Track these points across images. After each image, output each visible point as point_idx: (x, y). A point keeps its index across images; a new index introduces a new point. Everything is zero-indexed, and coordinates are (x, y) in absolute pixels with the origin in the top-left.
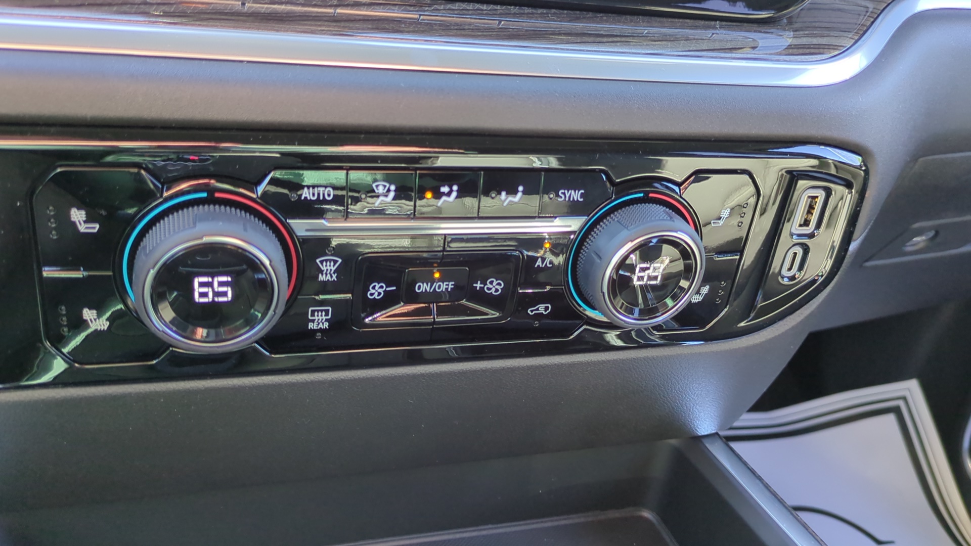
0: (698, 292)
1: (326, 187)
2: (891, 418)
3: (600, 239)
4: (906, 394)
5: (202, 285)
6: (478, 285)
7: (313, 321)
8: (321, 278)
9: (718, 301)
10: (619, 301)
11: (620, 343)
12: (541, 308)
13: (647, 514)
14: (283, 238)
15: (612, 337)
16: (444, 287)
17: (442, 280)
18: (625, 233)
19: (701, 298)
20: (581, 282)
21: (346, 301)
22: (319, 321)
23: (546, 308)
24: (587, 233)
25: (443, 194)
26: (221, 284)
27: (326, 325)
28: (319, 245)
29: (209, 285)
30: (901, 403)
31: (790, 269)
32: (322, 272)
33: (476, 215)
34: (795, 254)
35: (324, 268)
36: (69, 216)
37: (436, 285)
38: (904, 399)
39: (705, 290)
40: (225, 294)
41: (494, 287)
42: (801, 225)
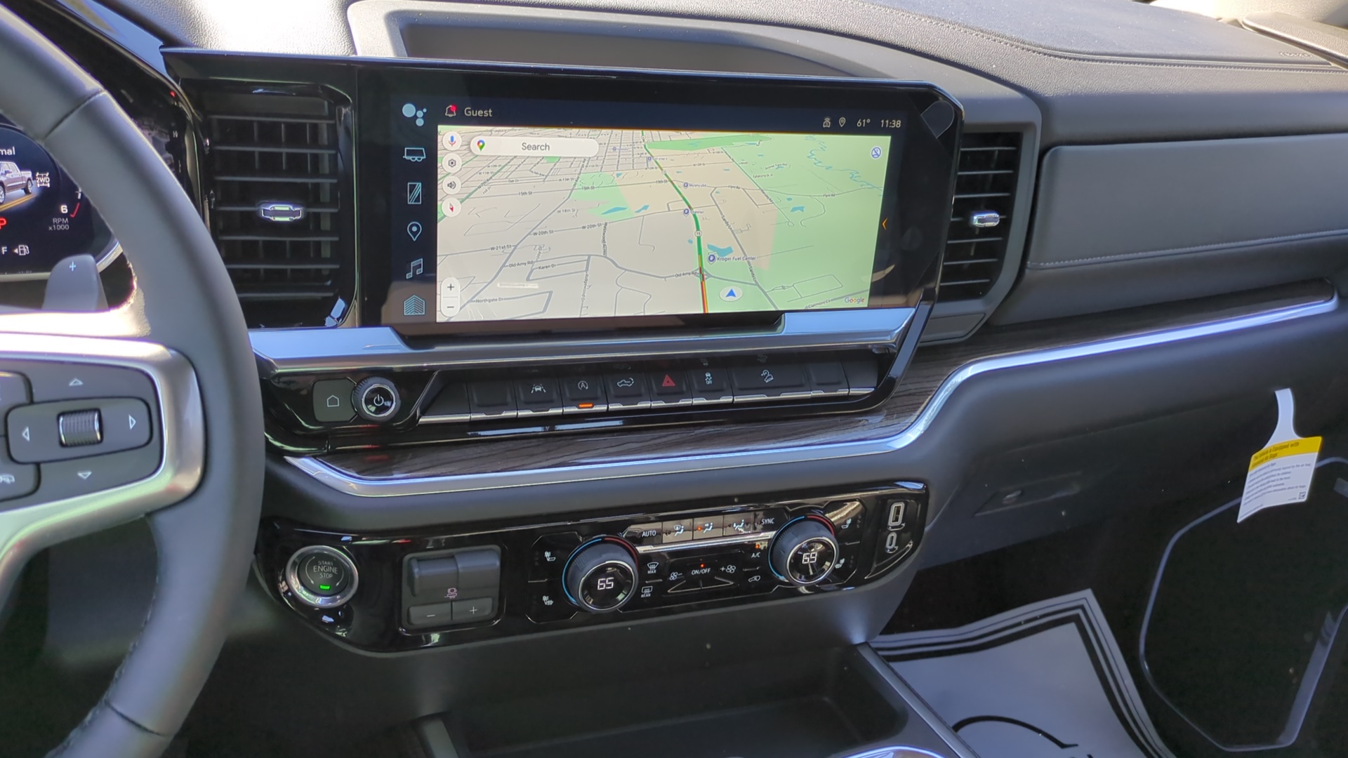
0: (838, 562)
1: (653, 530)
2: (1072, 627)
3: (784, 541)
4: (1083, 602)
5: (601, 582)
6: (723, 569)
7: (643, 594)
8: (649, 572)
9: (851, 566)
10: (798, 573)
11: (807, 592)
12: (755, 578)
13: (826, 699)
14: (633, 554)
16: (705, 571)
17: (704, 568)
18: (796, 540)
19: (841, 566)
20: (775, 563)
21: (660, 583)
22: (647, 593)
23: (758, 578)
24: (777, 538)
25: (706, 527)
26: (609, 581)
27: (649, 595)
28: (647, 558)
29: (604, 582)
30: (1080, 612)
31: (890, 545)
32: (649, 569)
33: (721, 535)
34: (893, 537)
35: (650, 568)
36: (544, 554)
37: (702, 571)
38: (1082, 607)
39: (842, 561)
40: (610, 585)
41: (731, 569)
42: (893, 521)
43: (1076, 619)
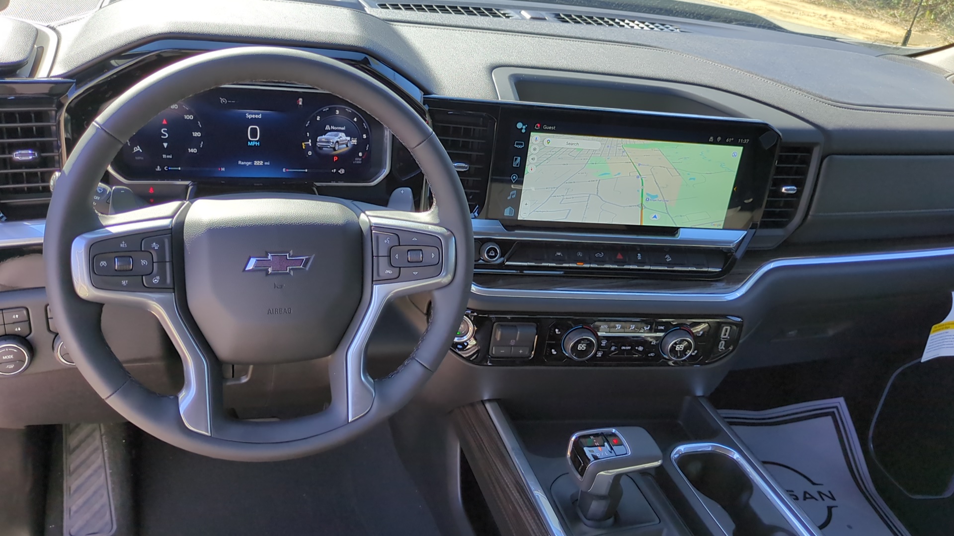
0: (694, 352)
2: (830, 419)
3: (667, 339)
4: (838, 405)
5: (580, 346)
6: (637, 348)
7: (598, 355)
8: (602, 345)
9: (700, 355)
10: (673, 354)
11: (673, 365)
13: (679, 422)
14: (596, 335)
15: (671, 363)
17: (628, 346)
19: (695, 354)
20: (662, 348)
21: (606, 351)
23: (653, 354)
24: (665, 336)
25: (631, 327)
27: (600, 356)
28: (602, 338)
30: (835, 411)
31: (721, 347)
33: (638, 332)
34: (723, 343)
35: (603, 343)
36: (555, 330)
37: (626, 347)
38: (837, 408)
40: (584, 348)
41: (641, 348)
42: (724, 335)
43: (832, 414)
